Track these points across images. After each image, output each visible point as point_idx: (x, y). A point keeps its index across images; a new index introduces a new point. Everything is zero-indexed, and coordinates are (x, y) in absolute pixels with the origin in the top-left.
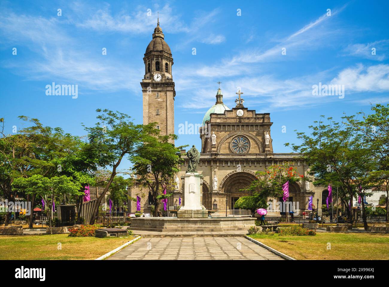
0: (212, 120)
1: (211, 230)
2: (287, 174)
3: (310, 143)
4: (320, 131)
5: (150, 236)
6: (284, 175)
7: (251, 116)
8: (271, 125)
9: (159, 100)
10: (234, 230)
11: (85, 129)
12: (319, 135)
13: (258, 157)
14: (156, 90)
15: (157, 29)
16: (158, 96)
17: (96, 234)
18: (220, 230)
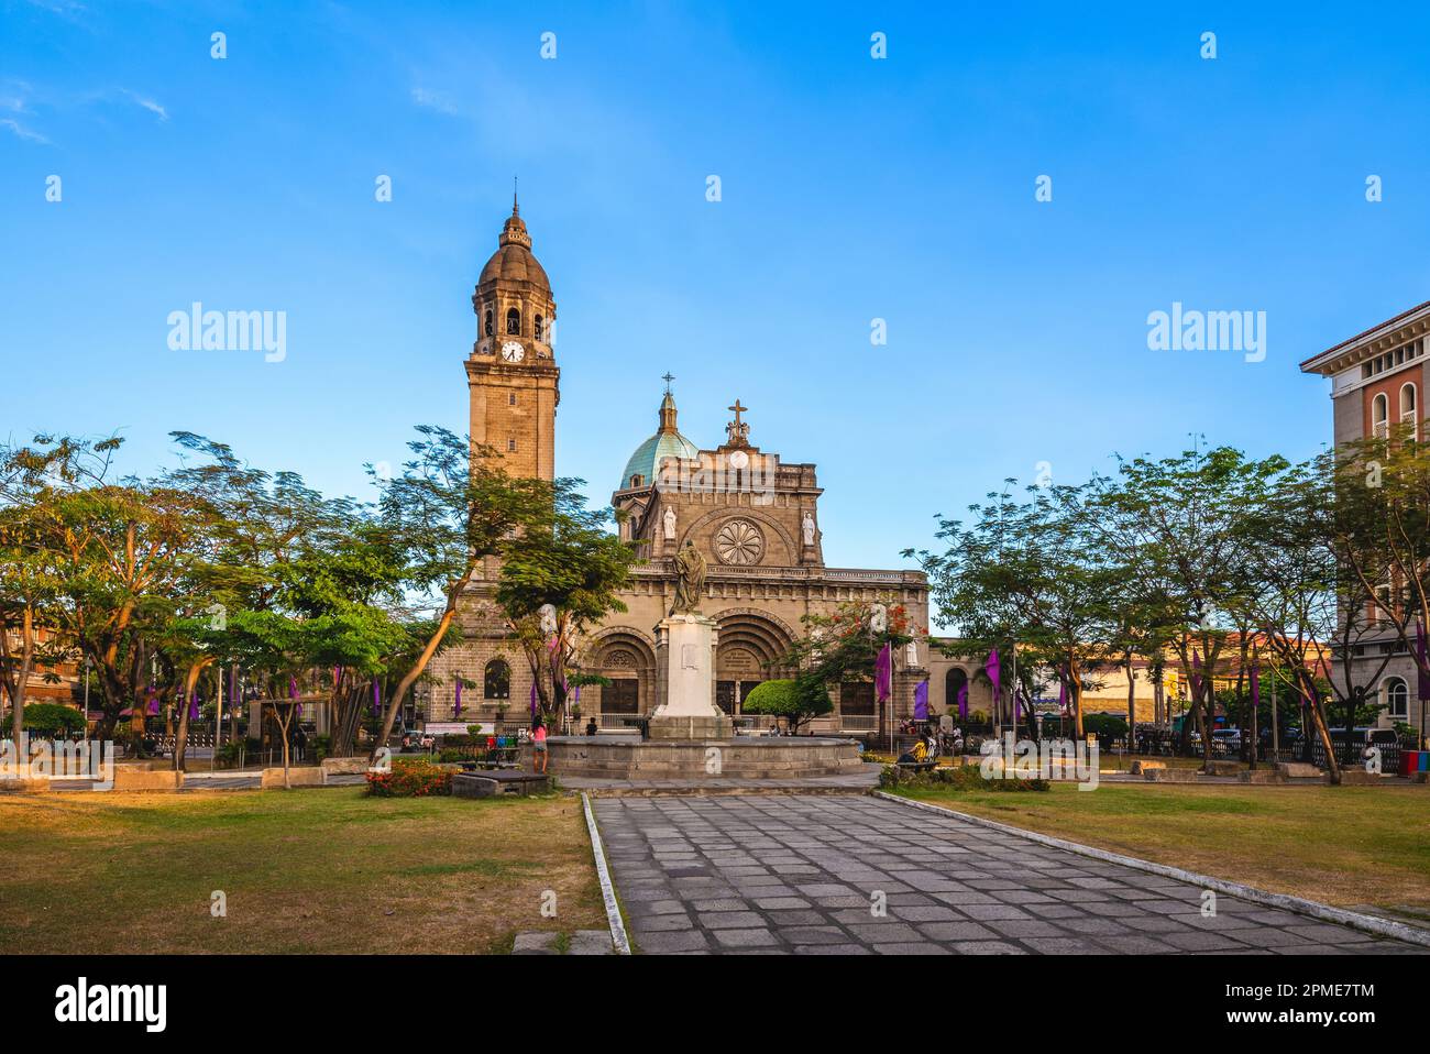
1: (760, 776)
3: (971, 547)
8: (818, 495)
9: (517, 411)
10: (818, 774)
13: (788, 576)
14: (507, 384)
15: (513, 223)
16: (513, 402)
17: (456, 787)
18: (785, 774)
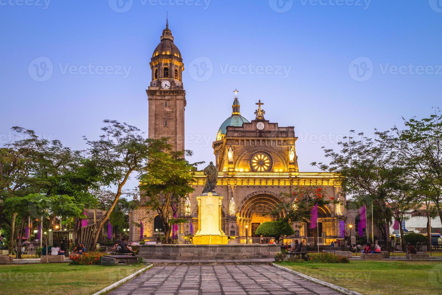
0: (228, 133)
1: (232, 258)
2: (315, 196)
3: (339, 160)
4: (350, 148)
5: (163, 264)
6: (312, 197)
7: (273, 130)
8: (295, 140)
9: (168, 110)
10: (258, 258)
11: (87, 142)
12: (349, 152)
13: (282, 176)
14: (164, 98)
15: (167, 31)
16: (166, 106)
17: (102, 261)
18: (242, 257)
